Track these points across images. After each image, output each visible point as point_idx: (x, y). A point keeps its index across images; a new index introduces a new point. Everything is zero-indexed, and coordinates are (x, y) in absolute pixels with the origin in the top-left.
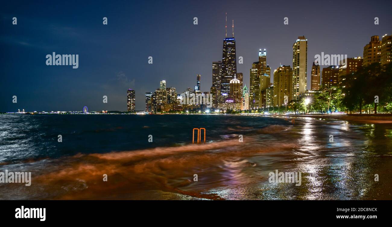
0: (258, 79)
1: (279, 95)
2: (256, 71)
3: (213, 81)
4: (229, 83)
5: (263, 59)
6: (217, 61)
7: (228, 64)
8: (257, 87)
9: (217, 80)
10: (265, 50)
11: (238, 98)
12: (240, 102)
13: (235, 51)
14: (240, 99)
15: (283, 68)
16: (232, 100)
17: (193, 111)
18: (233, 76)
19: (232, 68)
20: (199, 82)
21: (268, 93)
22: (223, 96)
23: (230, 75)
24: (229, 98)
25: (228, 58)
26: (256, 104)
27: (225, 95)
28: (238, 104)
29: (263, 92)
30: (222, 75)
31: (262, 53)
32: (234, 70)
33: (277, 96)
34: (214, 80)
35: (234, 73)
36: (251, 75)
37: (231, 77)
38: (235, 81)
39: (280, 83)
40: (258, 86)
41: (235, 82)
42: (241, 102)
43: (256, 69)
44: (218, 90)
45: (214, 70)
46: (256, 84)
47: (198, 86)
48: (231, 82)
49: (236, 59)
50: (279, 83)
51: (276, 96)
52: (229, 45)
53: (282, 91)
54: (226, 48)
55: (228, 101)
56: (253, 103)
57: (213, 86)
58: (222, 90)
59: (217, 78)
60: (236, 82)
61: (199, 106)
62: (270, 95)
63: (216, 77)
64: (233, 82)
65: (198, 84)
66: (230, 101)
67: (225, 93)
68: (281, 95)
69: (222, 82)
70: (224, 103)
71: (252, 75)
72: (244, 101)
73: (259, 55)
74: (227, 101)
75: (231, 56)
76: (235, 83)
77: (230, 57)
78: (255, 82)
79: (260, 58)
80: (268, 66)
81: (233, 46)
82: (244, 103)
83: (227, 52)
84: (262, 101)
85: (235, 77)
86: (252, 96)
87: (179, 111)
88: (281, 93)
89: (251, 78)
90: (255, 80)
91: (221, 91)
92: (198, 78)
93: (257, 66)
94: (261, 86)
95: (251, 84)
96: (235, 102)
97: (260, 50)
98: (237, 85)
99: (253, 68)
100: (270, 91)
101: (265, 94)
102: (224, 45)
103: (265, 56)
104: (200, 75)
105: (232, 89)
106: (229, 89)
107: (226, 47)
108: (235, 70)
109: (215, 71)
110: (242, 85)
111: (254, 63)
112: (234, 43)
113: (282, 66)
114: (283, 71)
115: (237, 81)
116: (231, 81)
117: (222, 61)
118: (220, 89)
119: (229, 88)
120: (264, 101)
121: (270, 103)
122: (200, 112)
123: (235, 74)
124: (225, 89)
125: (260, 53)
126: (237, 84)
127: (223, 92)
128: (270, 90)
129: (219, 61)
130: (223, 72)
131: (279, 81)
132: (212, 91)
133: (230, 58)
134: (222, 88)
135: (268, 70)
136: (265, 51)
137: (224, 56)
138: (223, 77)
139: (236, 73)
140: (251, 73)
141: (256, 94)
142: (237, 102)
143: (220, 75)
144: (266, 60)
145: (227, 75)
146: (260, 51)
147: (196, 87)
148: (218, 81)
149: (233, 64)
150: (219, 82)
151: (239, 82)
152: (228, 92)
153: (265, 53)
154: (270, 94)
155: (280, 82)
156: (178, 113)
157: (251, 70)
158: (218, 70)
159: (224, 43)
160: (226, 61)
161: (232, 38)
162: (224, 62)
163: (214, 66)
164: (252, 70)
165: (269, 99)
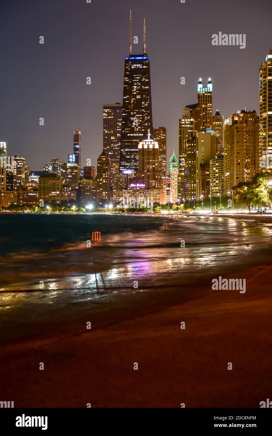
0: (193, 139)
1: (234, 172)
2: (192, 123)
3: (104, 144)
4: (137, 148)
5: (206, 98)
6: (112, 103)
7: (134, 108)
8: (193, 157)
9: (111, 142)
10: (210, 79)
11: (154, 179)
12: (159, 188)
13: (149, 81)
14: (160, 181)
15: (242, 115)
16: (143, 183)
17: (60, 206)
18: (145, 133)
19: (143, 117)
20: (78, 146)
21: (214, 169)
22: (124, 174)
23: (140, 132)
24: (135, 180)
25: (135, 96)
26: (192, 191)
27: (129, 172)
28: (155, 191)
29: (205, 166)
30: (122, 131)
31: (205, 86)
32: (146, 121)
33: (230, 173)
34: (107, 142)
35: (146, 128)
36: (180, 131)
37: (140, 135)
38: (149, 143)
39: (235, 148)
40: (195, 154)
41: (148, 146)
42: (162, 186)
43: (192, 120)
44: (116, 162)
45: (106, 121)
46: (189, 150)
47: (75, 154)
48: (140, 146)
49: (150, 99)
50: (233, 147)
51: (228, 174)
52: (137, 70)
53: (239, 164)
54: (131, 77)
55: (135, 185)
56: (185, 190)
57: (102, 155)
58: (123, 163)
59: (112, 138)
60: (151, 147)
61: (73, 196)
62: (217, 173)
63: (109, 135)
64: (146, 147)
65: (76, 149)
66: (138, 185)
67: (130, 168)
68: (237, 171)
69: (121, 147)
70: (126, 189)
71: (182, 131)
72: (169, 185)
73: (199, 90)
74: (132, 185)
75: (141, 92)
76: (148, 148)
77: (138, 94)
78: (189, 146)
79: (199, 96)
80: (218, 114)
81: (146, 73)
82: (168, 189)
83: (132, 84)
84: (203, 185)
85: (149, 135)
86: (183, 174)
87: (30, 207)
88: (237, 167)
89: (180, 138)
90: (189, 141)
91: (121, 166)
92: (77, 138)
93: (193, 112)
94: (201, 153)
95: (180, 149)
96: (148, 188)
97: (200, 80)
98: (153, 153)
99: (185, 117)
100: (217, 164)
101: (208, 171)
102: (126, 70)
103: (211, 93)
104: (80, 133)
105: (143, 161)
106: (136, 161)
107: (130, 74)
108: (150, 121)
109: (108, 124)
110: (164, 152)
111: (187, 107)
112: (148, 65)
113: (239, 112)
114: (241, 123)
115: (153, 143)
116: (141, 143)
117: (122, 103)
118: (118, 160)
119: (137, 158)
120: (205, 185)
121: (217, 188)
122: (74, 208)
123: (149, 131)
124: (129, 161)
125: (200, 86)
126: (154, 149)
127: (125, 166)
128: (217, 162)
129: (116, 104)
130: (124, 126)
131: (233, 143)
132: (101, 164)
133: (138, 97)
134: (123, 158)
135: (218, 120)
136: (210, 83)
137: (127, 91)
138: (124, 136)
139: (151, 127)
140: (180, 127)
141: (191, 170)
142: (154, 188)
143: (118, 132)
144: (213, 101)
145: (132, 131)
146: (200, 83)
147: (71, 156)
148: (114, 143)
149: (146, 108)
150: (116, 146)
151: (157, 146)
152: (135, 166)
153: (210, 86)
154: (217, 171)
155: (235, 144)
156: (27, 211)
157: (180, 120)
158: (115, 121)
159: (126, 66)
160: (129, 103)
161: (142, 56)
162: (126, 105)
163: (106, 113)
164: (183, 120)
165: (217, 180)
